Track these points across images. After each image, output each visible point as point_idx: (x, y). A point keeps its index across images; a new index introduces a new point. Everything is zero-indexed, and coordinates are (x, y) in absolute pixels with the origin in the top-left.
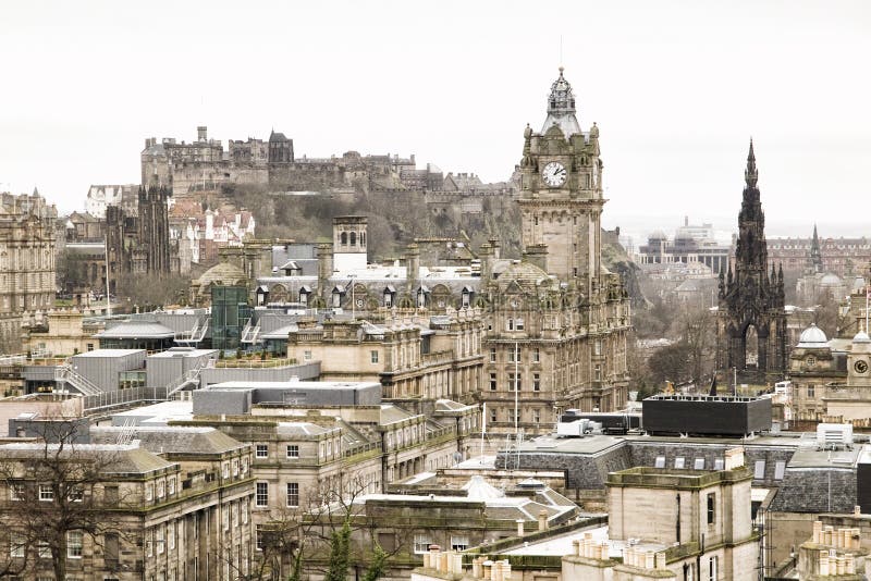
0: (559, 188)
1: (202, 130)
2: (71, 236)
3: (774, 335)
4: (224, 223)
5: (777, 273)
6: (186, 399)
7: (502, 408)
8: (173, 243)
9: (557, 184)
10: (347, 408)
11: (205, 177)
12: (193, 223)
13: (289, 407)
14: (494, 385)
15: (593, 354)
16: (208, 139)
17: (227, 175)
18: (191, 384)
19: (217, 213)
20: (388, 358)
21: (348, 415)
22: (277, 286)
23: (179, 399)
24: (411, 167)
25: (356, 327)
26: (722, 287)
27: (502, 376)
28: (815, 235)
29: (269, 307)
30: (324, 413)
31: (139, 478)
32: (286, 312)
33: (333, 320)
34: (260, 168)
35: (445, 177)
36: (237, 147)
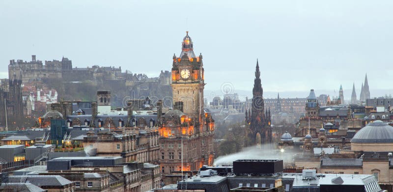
0: (187, 79)
1: (34, 57)
3: (267, 136)
4: (45, 94)
5: (268, 111)
6: (42, 164)
7: (166, 166)
8: (24, 102)
9: (186, 78)
10: (111, 167)
11: (36, 76)
12: (32, 95)
13: (86, 167)
14: (163, 157)
15: (201, 145)
16: (36, 60)
17: (45, 75)
18: (45, 158)
19: (42, 90)
20: (124, 147)
21: (110, 170)
22: (75, 119)
23: (40, 164)
24: (120, 72)
25: (111, 135)
26: (246, 118)
27: (167, 154)
28: (278, 97)
29: (74, 127)
30: (101, 169)
32: (81, 129)
33: (100, 132)
34: (58, 72)
35: (133, 75)
36: (49, 63)
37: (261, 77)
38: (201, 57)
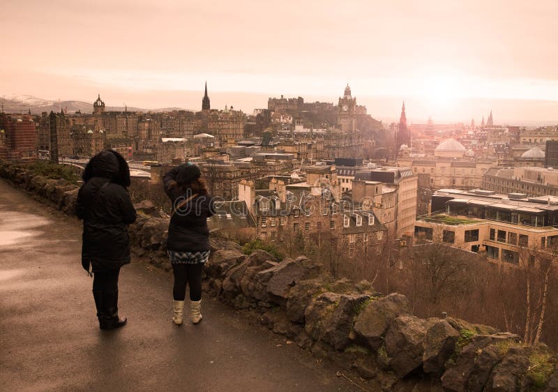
1: (282, 96)
2: (248, 121)
9: (346, 110)
11: (282, 107)
12: (278, 118)
13: (272, 159)
17: (288, 107)
19: (284, 116)
20: (299, 149)
21: (285, 161)
22: (281, 133)
25: (292, 142)
30: (279, 160)
31: (230, 172)
34: (295, 105)
36: (290, 100)
37: (405, 111)
38: (355, 99)
